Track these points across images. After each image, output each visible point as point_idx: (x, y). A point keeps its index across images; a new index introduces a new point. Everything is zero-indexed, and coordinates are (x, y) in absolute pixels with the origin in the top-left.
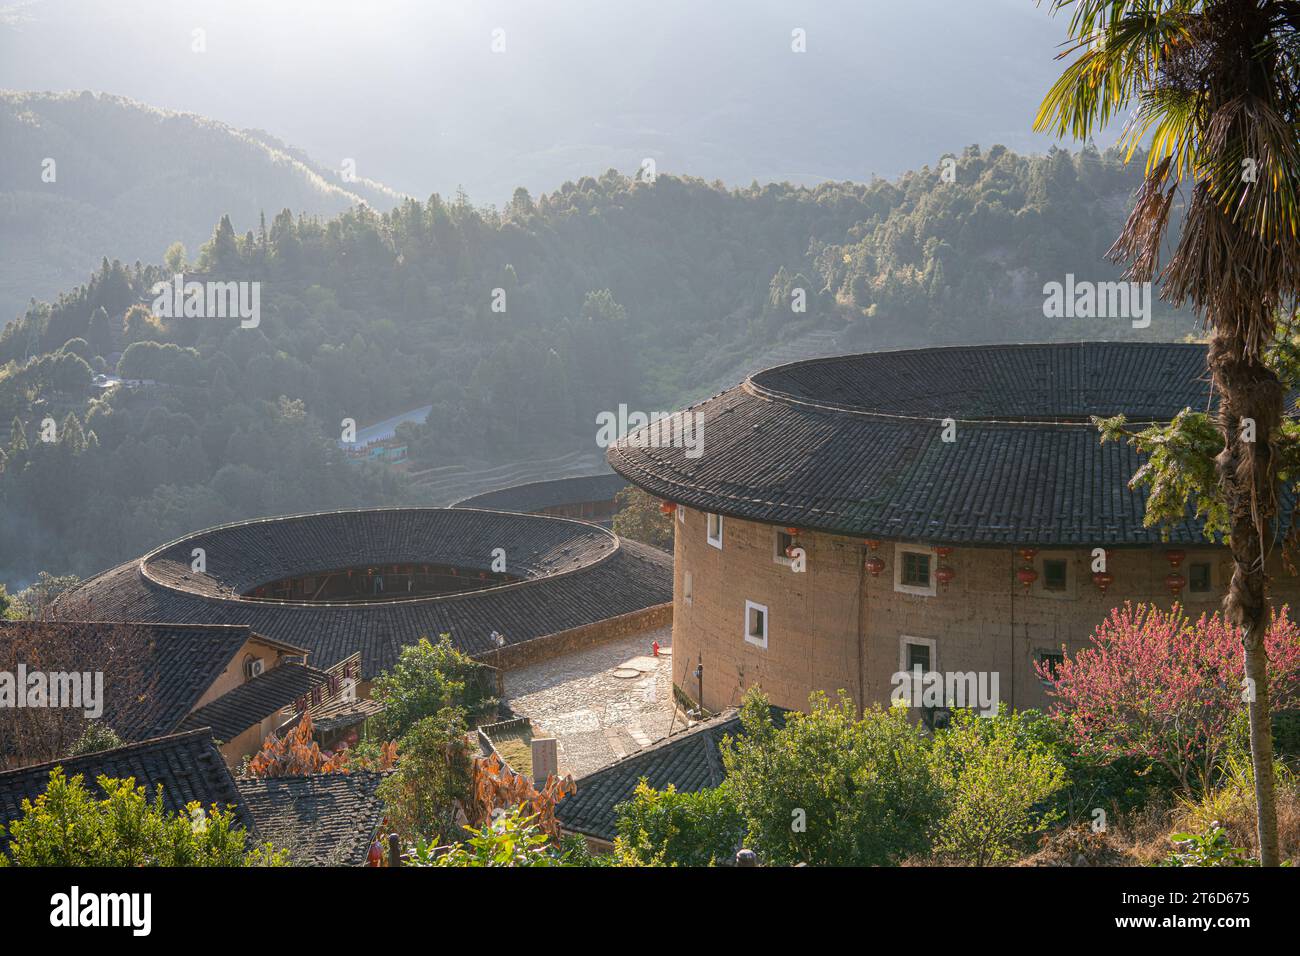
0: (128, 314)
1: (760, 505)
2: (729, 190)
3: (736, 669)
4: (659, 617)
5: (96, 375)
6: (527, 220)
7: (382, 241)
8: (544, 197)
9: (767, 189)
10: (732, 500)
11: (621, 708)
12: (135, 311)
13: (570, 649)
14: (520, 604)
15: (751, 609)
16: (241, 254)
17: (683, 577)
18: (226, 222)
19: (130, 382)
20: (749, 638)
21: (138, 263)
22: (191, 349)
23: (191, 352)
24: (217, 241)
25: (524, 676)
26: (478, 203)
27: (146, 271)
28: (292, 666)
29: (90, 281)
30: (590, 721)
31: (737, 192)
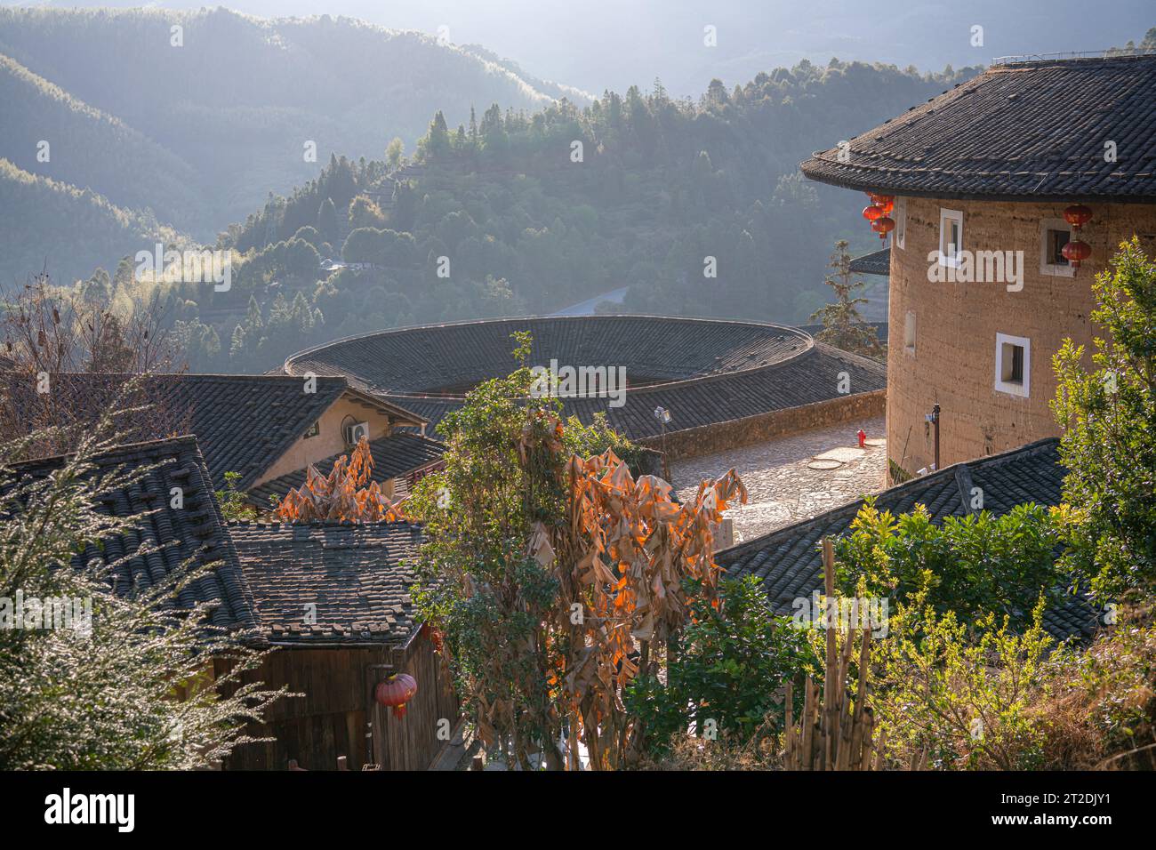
0: (353, 204)
1: (1027, 178)
2: (922, 76)
3: (980, 430)
4: (864, 407)
5: (323, 260)
6: (721, 110)
7: (583, 132)
8: (738, 88)
9: (962, 73)
10: (983, 177)
11: (819, 497)
12: (358, 201)
13: (755, 439)
14: (696, 402)
15: (1005, 345)
16: (453, 147)
17: (902, 322)
18: (440, 118)
19: (353, 265)
20: (1001, 386)
21: (362, 160)
22: (407, 233)
23: (407, 237)
24: (432, 135)
25: (696, 466)
26: (673, 96)
27: (369, 166)
28: (406, 435)
29: (319, 175)
30: (779, 512)
31: (930, 77)
